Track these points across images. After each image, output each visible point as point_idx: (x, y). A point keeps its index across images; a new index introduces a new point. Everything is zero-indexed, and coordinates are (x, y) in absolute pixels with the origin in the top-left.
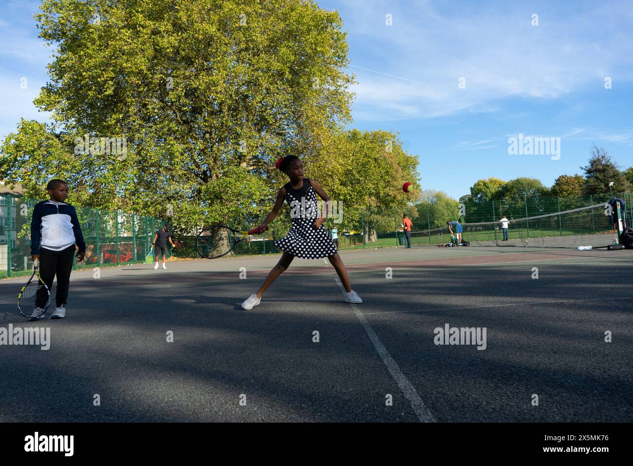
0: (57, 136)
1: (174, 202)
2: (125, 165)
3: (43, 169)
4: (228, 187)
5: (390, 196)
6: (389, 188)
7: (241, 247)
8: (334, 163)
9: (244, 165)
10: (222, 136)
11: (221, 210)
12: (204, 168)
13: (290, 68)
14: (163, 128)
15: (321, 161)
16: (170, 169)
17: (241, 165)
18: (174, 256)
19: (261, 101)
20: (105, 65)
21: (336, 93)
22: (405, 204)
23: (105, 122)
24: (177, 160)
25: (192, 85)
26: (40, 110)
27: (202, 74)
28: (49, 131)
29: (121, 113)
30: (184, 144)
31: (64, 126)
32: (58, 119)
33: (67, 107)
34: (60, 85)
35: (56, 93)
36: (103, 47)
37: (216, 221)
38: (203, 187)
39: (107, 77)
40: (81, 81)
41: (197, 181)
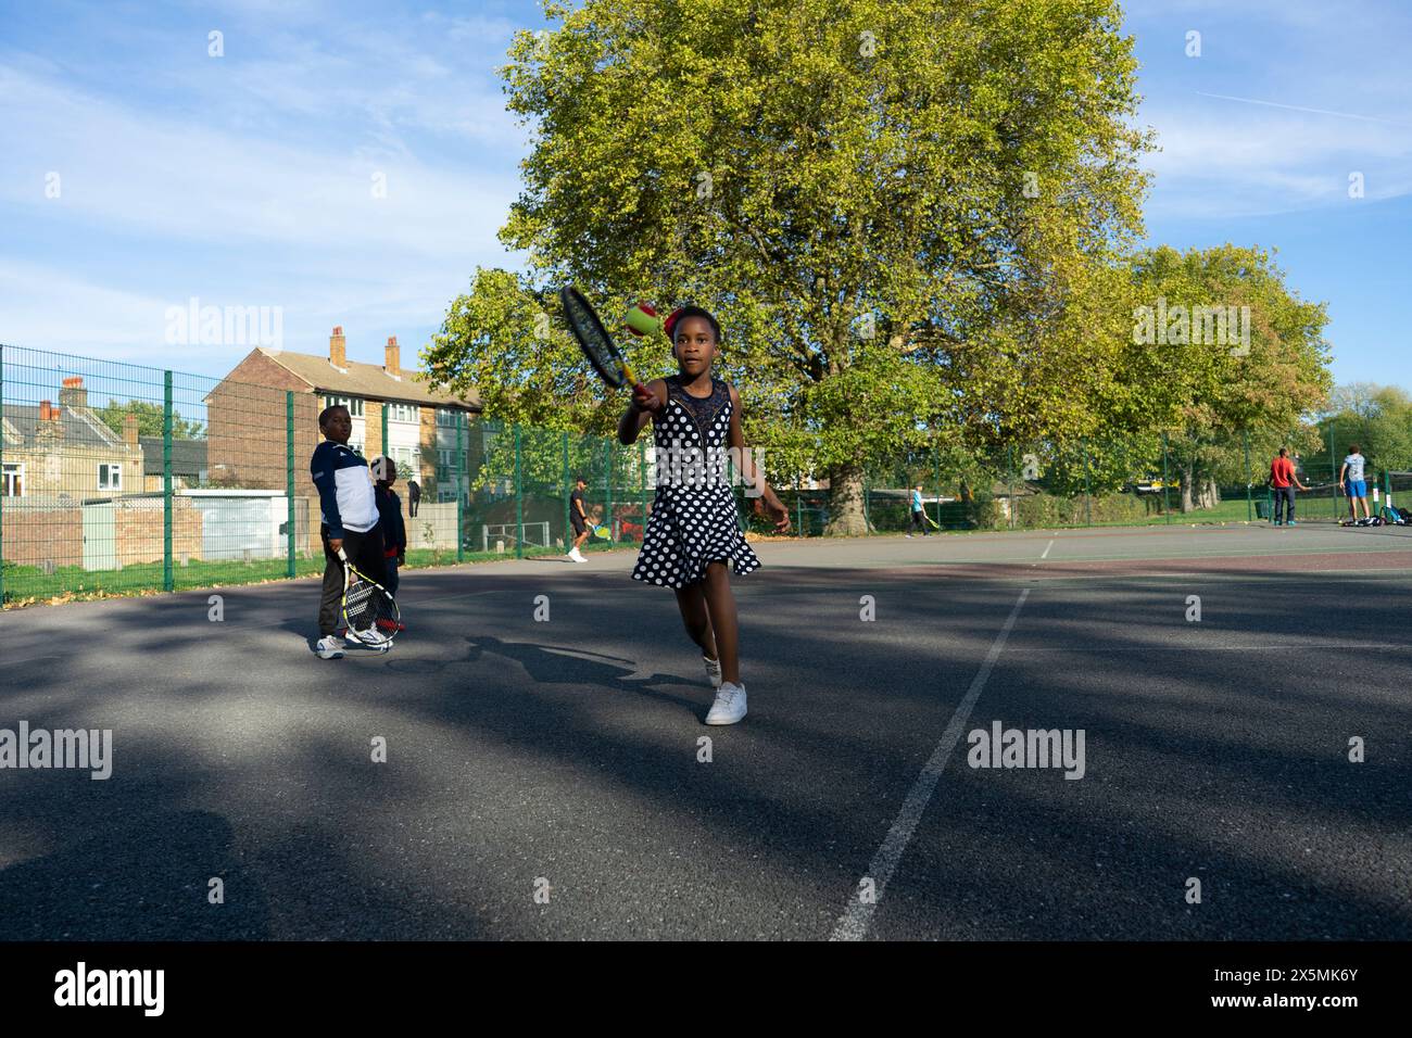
0: (538, 297)
1: (752, 422)
2: (658, 349)
3: (514, 360)
4: (860, 390)
5: (1249, 401)
6: (1245, 382)
7: (891, 515)
8: (1100, 332)
9: (897, 341)
10: (850, 284)
11: (846, 438)
12: (814, 349)
13: (999, 128)
14: (729, 273)
15: (1069, 327)
16: (744, 355)
17: (892, 342)
18: (754, 531)
19: (933, 205)
20: (623, 154)
21: (1107, 174)
22: (1287, 421)
23: (621, 264)
24: (758, 336)
25: (787, 181)
26: (509, 248)
27: (807, 158)
28: (524, 287)
29: (651, 246)
30: (773, 302)
31: (549, 276)
32: (539, 264)
33: (555, 240)
34: (542, 198)
35: (535, 214)
36: (618, 120)
37: (837, 462)
38: (811, 391)
39: (626, 179)
40: (580, 188)
41: (799, 378)
